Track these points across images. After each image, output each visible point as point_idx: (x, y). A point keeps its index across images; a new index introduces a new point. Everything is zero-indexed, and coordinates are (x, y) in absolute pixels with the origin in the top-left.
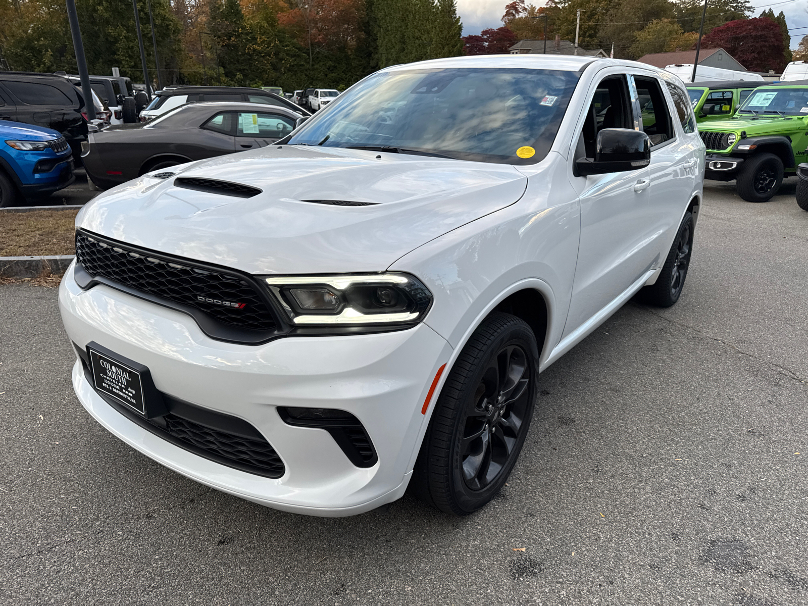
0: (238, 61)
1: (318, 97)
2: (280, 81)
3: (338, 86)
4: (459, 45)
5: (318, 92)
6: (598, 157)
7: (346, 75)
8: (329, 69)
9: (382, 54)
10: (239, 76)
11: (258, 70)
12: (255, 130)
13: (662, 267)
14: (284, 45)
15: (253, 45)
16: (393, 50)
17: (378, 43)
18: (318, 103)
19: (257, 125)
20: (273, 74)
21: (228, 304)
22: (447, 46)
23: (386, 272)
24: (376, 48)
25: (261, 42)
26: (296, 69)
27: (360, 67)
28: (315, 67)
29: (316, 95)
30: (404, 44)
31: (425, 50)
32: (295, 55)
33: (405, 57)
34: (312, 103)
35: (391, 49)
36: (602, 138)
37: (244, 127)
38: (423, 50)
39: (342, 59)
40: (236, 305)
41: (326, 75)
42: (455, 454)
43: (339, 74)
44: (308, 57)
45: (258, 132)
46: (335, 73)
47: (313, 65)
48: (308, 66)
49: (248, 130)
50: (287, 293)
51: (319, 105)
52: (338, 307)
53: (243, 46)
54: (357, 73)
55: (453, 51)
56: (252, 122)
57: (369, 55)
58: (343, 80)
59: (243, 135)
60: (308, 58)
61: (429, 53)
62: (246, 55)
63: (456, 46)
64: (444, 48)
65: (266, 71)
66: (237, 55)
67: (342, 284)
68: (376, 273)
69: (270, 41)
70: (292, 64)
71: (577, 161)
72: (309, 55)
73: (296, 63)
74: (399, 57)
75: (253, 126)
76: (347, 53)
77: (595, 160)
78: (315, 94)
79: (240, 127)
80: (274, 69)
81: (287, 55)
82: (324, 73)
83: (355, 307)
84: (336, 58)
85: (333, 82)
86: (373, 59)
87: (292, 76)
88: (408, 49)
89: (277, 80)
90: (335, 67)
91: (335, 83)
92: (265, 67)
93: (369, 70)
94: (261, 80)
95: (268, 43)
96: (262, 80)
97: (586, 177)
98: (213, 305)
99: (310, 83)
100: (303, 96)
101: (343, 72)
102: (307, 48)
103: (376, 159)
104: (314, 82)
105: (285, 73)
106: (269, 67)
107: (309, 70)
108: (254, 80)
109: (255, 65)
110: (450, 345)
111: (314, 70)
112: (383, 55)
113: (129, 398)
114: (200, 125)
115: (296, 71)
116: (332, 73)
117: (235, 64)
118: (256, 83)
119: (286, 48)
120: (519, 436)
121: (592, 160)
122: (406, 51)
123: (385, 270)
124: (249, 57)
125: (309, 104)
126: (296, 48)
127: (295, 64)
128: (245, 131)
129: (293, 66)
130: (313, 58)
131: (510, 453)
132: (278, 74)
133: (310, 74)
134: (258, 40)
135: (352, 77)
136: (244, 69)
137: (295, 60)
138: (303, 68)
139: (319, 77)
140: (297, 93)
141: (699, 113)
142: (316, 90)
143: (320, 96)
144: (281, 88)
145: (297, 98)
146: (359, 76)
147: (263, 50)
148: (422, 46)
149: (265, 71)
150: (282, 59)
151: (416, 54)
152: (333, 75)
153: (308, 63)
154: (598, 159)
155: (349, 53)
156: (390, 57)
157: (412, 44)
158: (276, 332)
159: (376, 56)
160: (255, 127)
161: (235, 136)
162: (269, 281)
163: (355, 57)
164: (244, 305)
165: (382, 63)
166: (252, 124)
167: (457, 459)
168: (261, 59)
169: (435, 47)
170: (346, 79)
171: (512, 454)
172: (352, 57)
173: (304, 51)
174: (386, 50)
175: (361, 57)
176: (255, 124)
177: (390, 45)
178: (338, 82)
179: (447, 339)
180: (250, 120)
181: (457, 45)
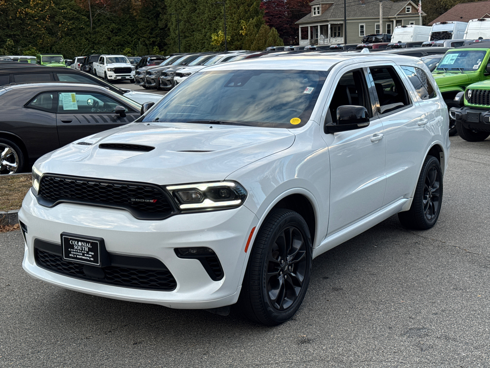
0: (8, 26)
1: (104, 64)
2: (56, 46)
3: (123, 50)
4: (255, 3)
5: (104, 58)
6: (338, 122)
7: (132, 37)
8: (112, 32)
9: (171, 14)
10: (9, 42)
11: (31, 34)
12: (74, 107)
13: (413, 196)
14: (61, 7)
15: (25, 8)
16: (183, 11)
17: (166, 4)
18: (104, 70)
19: (76, 103)
20: (49, 39)
21: (148, 201)
22: (242, 5)
23: (224, 181)
24: (164, 8)
25: (35, 5)
26: (75, 33)
27: (147, 29)
28: (97, 29)
29: (102, 61)
30: (196, 4)
31: (219, 10)
32: (73, 18)
33: (197, 17)
34: (97, 70)
35: (181, 9)
36: (340, 111)
37: (64, 104)
38: (216, 10)
39: (126, 21)
40: (152, 201)
41: (109, 38)
42: (263, 279)
43: (123, 37)
44: (88, 19)
45: (77, 109)
46: (119, 36)
47: (94, 28)
48: (88, 30)
49: (67, 107)
50: (176, 194)
51: (105, 72)
52: (201, 199)
53: (14, 10)
54: (145, 36)
55: (249, 10)
56: (72, 100)
57: (157, 15)
58: (129, 43)
59: (63, 112)
60: (88, 21)
61: (223, 13)
62: (17, 20)
63: (252, 5)
64: (238, 8)
65: (41, 36)
66: (7, 20)
67: (203, 187)
68: (219, 181)
69: (45, 4)
70: (70, 27)
71: (326, 125)
72: (88, 17)
73: (74, 26)
74: (190, 17)
75: (72, 103)
76: (133, 14)
77: (337, 124)
78: (100, 60)
79: (60, 104)
80: (49, 33)
81: (64, 18)
82: (106, 36)
83: (209, 199)
84: (120, 20)
85: (118, 46)
86: (161, 20)
87: (70, 40)
88: (200, 9)
89: (54, 45)
90: (120, 29)
91: (120, 47)
92: (40, 32)
93: (157, 31)
94: (34, 46)
95: (43, 6)
96: (36, 45)
97: (334, 134)
98: (140, 202)
99: (91, 48)
100: (87, 63)
101: (128, 34)
102: (87, 10)
103: (210, 129)
104: (95, 47)
105: (62, 37)
106: (44, 31)
107: (90, 33)
108: (26, 45)
109: (27, 30)
110: (257, 217)
111: (95, 33)
112: (172, 16)
113: (89, 258)
114: (24, 105)
115: (75, 35)
116: (116, 36)
117: (4, 29)
118: (29, 50)
119: (62, 11)
120: (303, 286)
121: (335, 124)
122: (198, 11)
123: (224, 180)
124: (20, 21)
125: (94, 71)
126: (75, 11)
127: (74, 28)
128: (65, 108)
129: (71, 30)
130: (93, 20)
131: (297, 296)
132: (54, 39)
133: (90, 37)
134: (31, 3)
135: (139, 39)
136: (14, 35)
137: (73, 23)
138: (82, 31)
139: (101, 41)
140: (78, 59)
141: (484, 72)
142: (101, 56)
143: (106, 63)
144: (62, 56)
145: (79, 65)
146: (146, 38)
147: (36, 13)
148: (215, 6)
149: (39, 36)
150: (58, 23)
151: (209, 14)
152: (117, 38)
153: (88, 26)
154: (338, 123)
155: (135, 14)
156: (180, 17)
157: (204, 4)
158: (172, 213)
159: (165, 16)
160: (74, 104)
161: (56, 113)
162: (168, 188)
163: (140, 17)
164: (156, 200)
165: (172, 24)
166: (71, 102)
167: (264, 282)
168: (35, 23)
169: (229, 7)
170: (132, 41)
171: (299, 297)
172: (137, 18)
173: (84, 13)
174: (176, 10)
175: (148, 18)
176: (74, 101)
177: (180, 5)
178: (122, 45)
179: (255, 213)
180: (70, 98)
181: (253, 3)
